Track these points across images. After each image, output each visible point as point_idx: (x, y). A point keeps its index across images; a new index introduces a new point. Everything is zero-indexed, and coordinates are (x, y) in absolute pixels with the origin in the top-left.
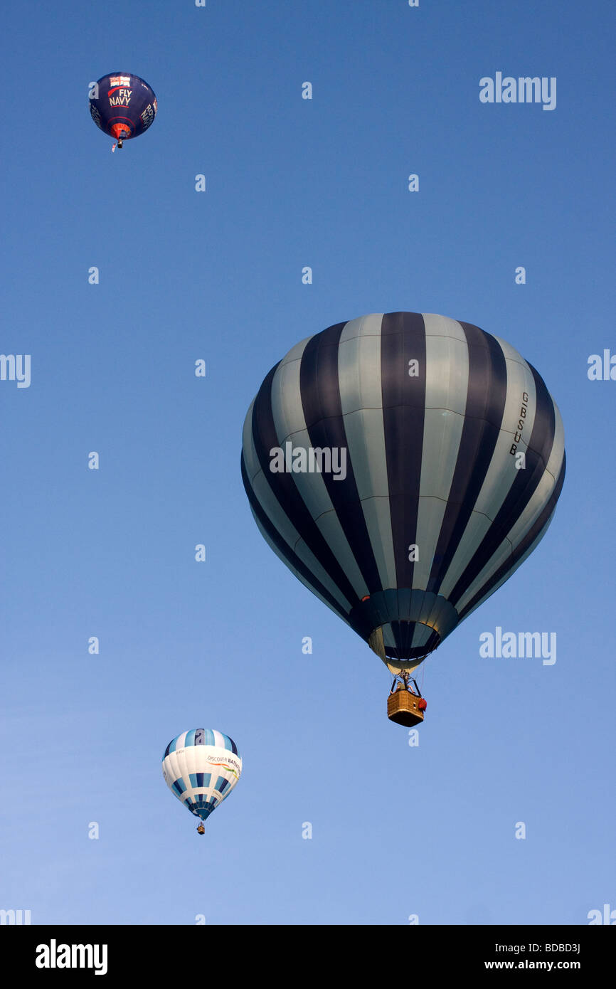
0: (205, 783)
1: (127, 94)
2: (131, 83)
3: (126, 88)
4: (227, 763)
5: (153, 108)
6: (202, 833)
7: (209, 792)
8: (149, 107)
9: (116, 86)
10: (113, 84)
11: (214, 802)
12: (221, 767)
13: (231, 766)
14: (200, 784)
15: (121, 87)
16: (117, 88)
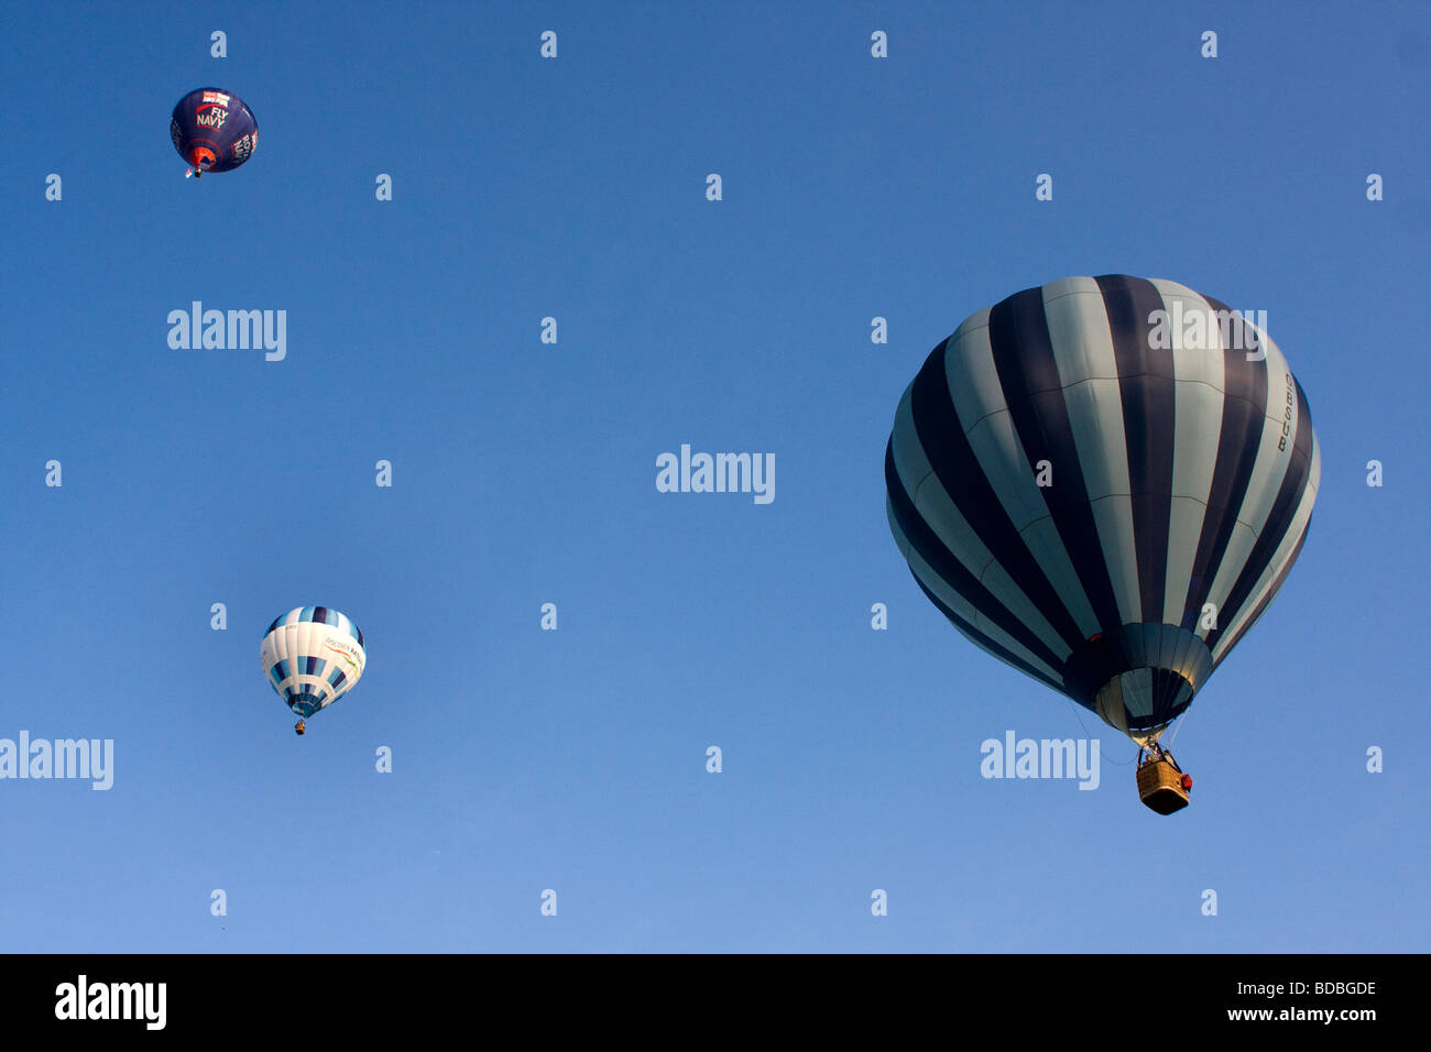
0: (316, 671)
1: (221, 114)
2: (229, 102)
3: (222, 107)
4: (349, 652)
5: (251, 140)
6: (300, 732)
7: (319, 683)
8: (246, 138)
9: (210, 103)
10: (206, 99)
11: (323, 698)
12: (341, 655)
13: (354, 659)
14: (310, 671)
15: (216, 105)
16: (211, 105)
